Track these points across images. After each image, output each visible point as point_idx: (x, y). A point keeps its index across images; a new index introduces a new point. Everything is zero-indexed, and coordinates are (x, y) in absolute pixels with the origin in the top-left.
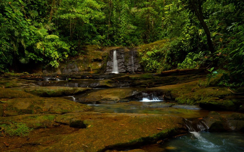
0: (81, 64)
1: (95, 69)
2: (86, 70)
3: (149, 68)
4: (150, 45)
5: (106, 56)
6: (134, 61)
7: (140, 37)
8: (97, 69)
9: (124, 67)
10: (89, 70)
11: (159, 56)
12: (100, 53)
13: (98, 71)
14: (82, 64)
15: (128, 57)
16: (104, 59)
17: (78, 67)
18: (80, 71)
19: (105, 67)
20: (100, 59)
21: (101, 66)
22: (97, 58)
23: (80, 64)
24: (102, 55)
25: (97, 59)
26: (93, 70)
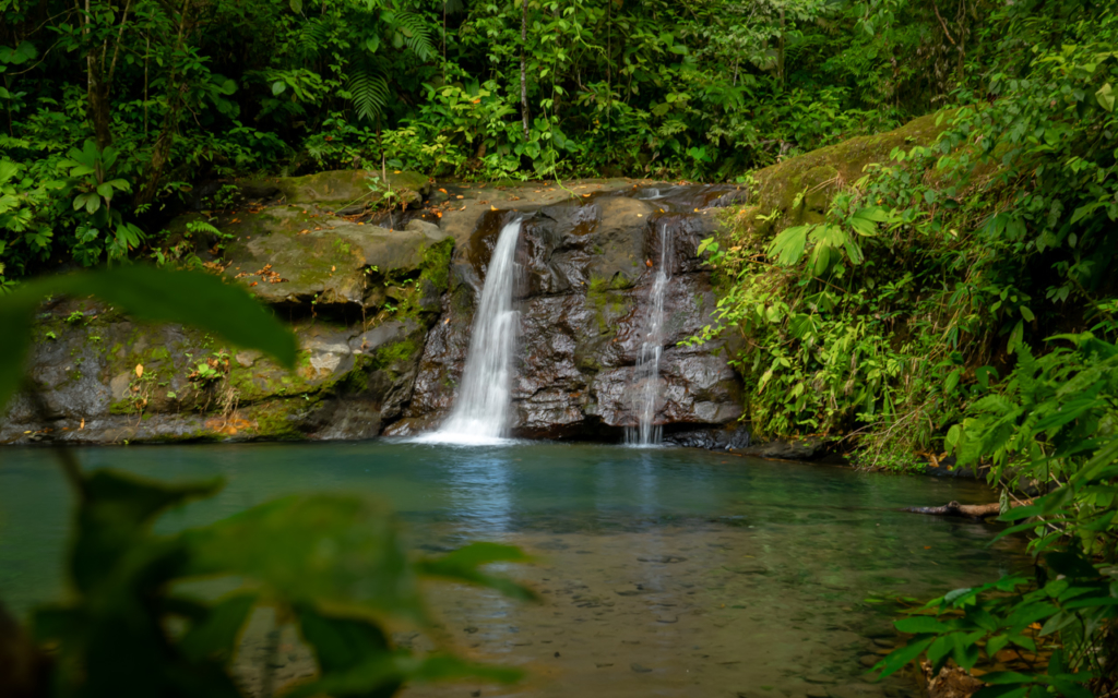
0: (139, 347)
1: (275, 396)
2: (173, 407)
3: (789, 408)
4: (838, 159)
5: (415, 274)
6: (666, 326)
7: (875, 94)
8: (289, 396)
9: (574, 373)
10: (205, 400)
11: (908, 277)
12: (354, 245)
13: (302, 414)
14: (151, 345)
15: (620, 281)
16: (394, 302)
17: (107, 374)
18: (116, 413)
19: (398, 374)
20: (331, 299)
21: (340, 367)
22: (306, 291)
23: (128, 350)
24: (362, 261)
25: (307, 299)
26: (242, 404)
